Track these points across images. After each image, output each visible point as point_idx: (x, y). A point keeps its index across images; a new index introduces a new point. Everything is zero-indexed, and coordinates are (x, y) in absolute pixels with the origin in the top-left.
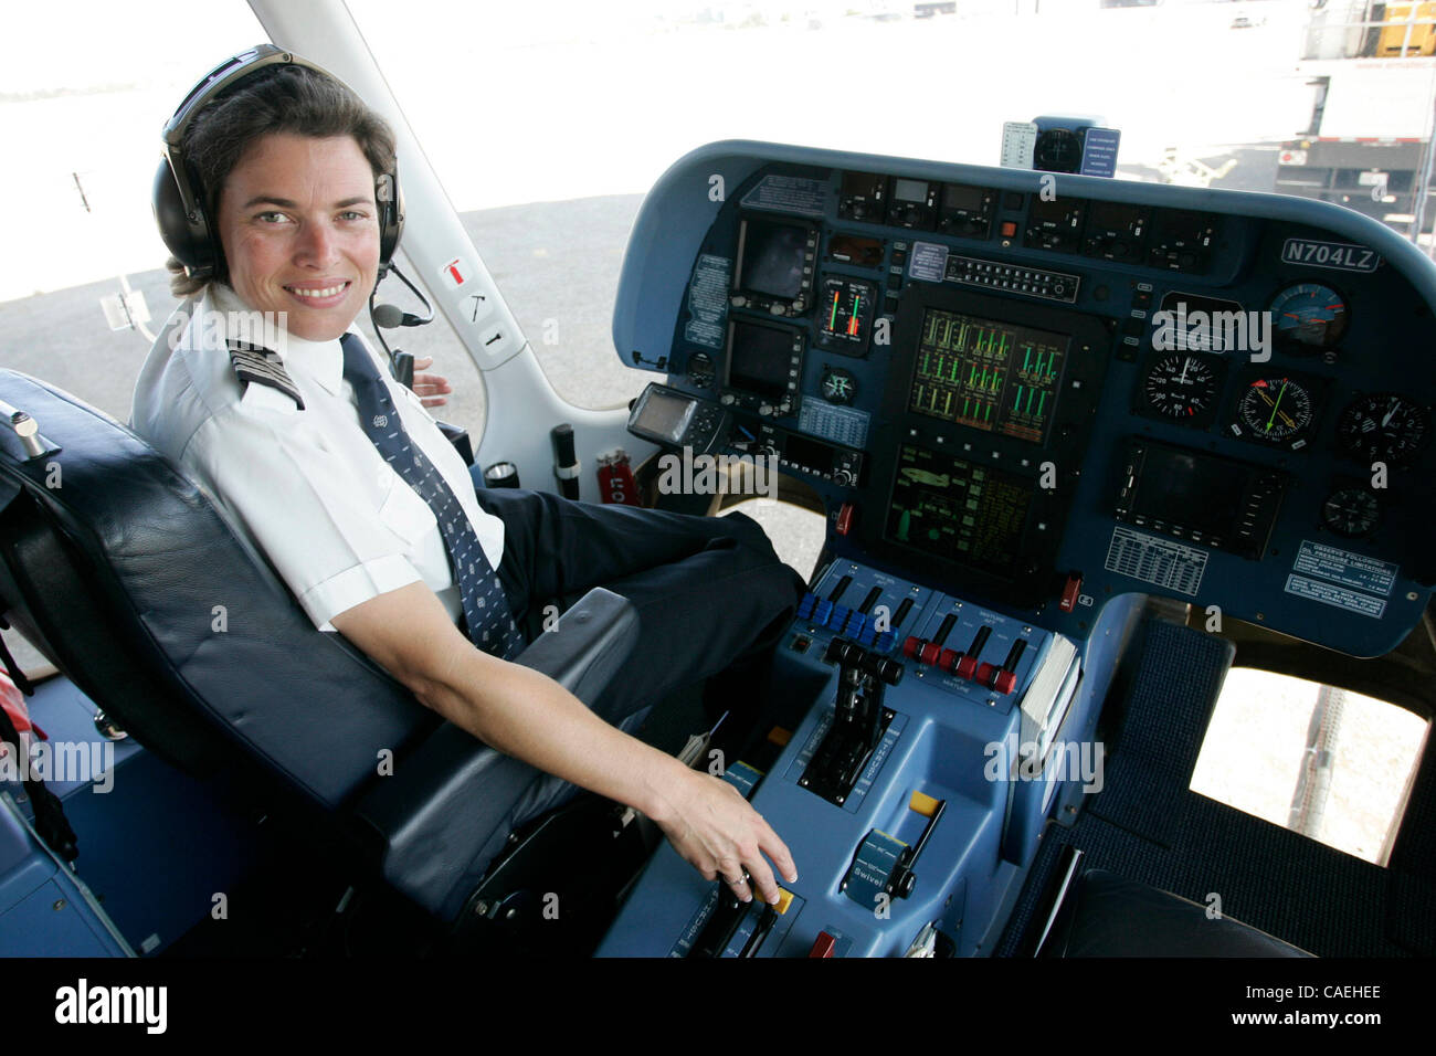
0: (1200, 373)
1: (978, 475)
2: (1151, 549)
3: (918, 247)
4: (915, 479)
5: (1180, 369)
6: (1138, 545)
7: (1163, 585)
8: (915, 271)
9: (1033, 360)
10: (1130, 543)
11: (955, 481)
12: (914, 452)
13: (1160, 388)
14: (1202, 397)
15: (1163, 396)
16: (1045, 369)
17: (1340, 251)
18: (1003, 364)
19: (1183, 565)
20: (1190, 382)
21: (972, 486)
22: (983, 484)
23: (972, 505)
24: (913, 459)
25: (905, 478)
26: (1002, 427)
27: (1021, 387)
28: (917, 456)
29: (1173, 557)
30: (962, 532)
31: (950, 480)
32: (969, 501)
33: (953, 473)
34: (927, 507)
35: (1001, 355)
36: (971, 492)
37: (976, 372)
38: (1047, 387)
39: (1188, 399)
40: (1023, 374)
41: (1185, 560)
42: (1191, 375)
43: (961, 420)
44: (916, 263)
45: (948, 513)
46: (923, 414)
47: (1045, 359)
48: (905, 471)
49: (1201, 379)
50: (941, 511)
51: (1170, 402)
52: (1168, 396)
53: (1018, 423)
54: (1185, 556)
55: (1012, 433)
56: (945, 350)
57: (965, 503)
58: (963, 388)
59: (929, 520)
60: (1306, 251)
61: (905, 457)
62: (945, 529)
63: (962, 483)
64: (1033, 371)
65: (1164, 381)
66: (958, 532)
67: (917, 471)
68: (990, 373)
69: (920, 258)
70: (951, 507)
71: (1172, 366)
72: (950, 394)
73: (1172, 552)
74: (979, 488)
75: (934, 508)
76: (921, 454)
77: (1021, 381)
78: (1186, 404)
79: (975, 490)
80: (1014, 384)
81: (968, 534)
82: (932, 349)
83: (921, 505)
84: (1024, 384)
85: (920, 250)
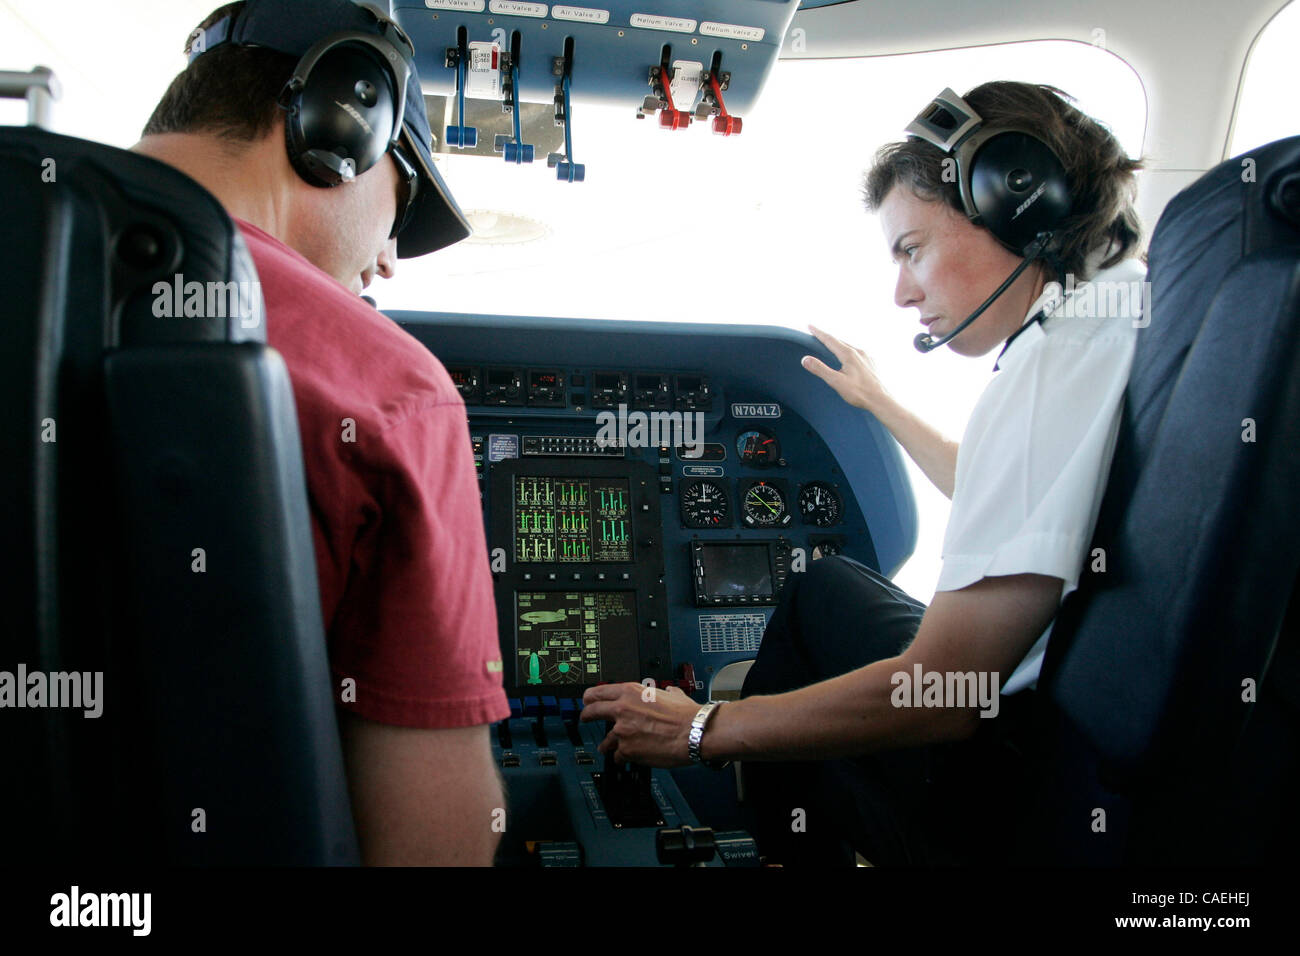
0: (713, 493)
1: (589, 601)
2: (728, 624)
3: (493, 438)
4: (535, 621)
5: (701, 494)
6: (718, 625)
7: (745, 650)
8: (494, 456)
9: (607, 500)
10: (713, 625)
11: (570, 613)
12: (529, 598)
13: (693, 509)
14: (719, 508)
15: (696, 514)
16: (618, 504)
17: (760, 408)
18: (586, 507)
19: (752, 629)
20: (709, 500)
21: (586, 612)
22: (595, 608)
23: (590, 629)
24: (527, 604)
25: (525, 623)
26: (598, 556)
27: (604, 522)
28: (532, 600)
29: (743, 625)
30: (588, 656)
31: (567, 613)
32: (587, 626)
33: (567, 605)
34: (552, 643)
35: (582, 502)
36: (587, 617)
37: (566, 518)
38: (623, 518)
39: (712, 512)
40: (603, 512)
41: (752, 625)
42: (709, 496)
43: (564, 559)
44: (494, 450)
45: (572, 643)
46: (530, 563)
47: (616, 497)
48: (526, 617)
49: (715, 497)
50: (565, 643)
51: (702, 517)
52: (699, 513)
53: (608, 550)
54: (751, 622)
55: (607, 559)
56: (537, 506)
57: (584, 629)
58: (559, 533)
59: (556, 655)
60: (744, 410)
61: (521, 604)
62: (573, 659)
63: (577, 612)
64: (609, 508)
65: (693, 503)
66: (585, 658)
67: (533, 614)
68: (578, 516)
69: (496, 446)
70: (573, 636)
71: (695, 492)
72: (549, 540)
73: (741, 622)
74: (592, 613)
75: (559, 643)
76: (535, 597)
77: (602, 518)
78: (712, 515)
79: (590, 615)
80: (598, 521)
81: (594, 656)
82: (526, 508)
83: (546, 643)
84: (606, 519)
85: (495, 440)
